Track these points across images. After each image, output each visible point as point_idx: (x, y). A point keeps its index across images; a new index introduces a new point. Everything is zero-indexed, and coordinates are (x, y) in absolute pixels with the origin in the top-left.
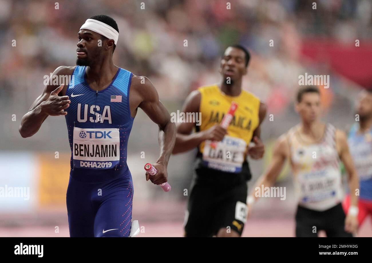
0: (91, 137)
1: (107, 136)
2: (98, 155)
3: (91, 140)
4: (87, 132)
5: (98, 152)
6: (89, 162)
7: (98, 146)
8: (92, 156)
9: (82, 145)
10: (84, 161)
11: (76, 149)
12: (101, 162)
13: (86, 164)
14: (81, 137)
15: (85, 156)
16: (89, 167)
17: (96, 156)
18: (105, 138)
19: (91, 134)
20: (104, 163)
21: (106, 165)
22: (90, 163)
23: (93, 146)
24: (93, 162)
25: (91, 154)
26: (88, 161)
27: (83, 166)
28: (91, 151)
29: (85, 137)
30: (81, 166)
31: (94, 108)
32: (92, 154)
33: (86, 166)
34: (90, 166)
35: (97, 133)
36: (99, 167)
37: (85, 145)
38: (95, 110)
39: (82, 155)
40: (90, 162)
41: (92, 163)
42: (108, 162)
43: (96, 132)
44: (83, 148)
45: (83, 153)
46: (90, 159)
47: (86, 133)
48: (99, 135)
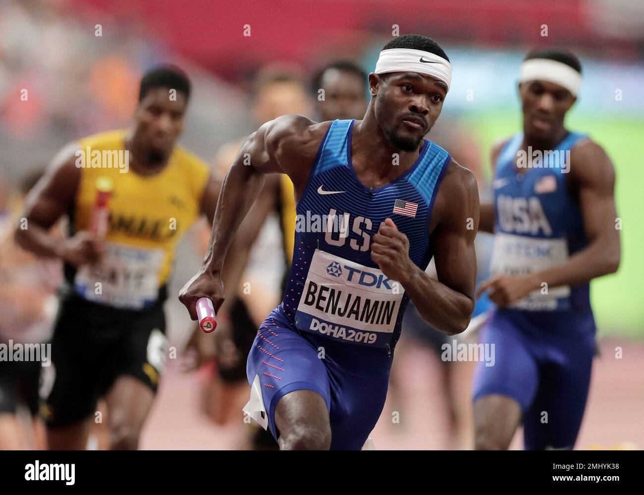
0: (350, 279)
1: (382, 285)
2: (353, 316)
3: (348, 283)
4: (346, 267)
5: (355, 309)
6: (331, 326)
7: (358, 299)
8: (341, 315)
9: (327, 289)
10: (321, 321)
11: (309, 293)
12: (357, 331)
13: (324, 328)
14: (330, 272)
15: (327, 311)
16: (328, 334)
17: (349, 316)
18: (378, 287)
19: (353, 274)
20: (361, 333)
21: (364, 338)
22: (333, 328)
23: (350, 296)
24: (340, 326)
25: (340, 309)
26: (329, 323)
27: (316, 329)
28: (341, 305)
29: (339, 275)
30: (312, 328)
31: (361, 223)
32: (342, 311)
33: (323, 332)
34: (332, 333)
35: (366, 275)
36: (349, 338)
37: (333, 291)
38: (363, 226)
39: (322, 309)
40: (334, 325)
41: (337, 328)
42: (371, 332)
43: (364, 274)
44: (326, 294)
45: (323, 304)
46: (335, 319)
47: (342, 267)
48: (368, 279)
